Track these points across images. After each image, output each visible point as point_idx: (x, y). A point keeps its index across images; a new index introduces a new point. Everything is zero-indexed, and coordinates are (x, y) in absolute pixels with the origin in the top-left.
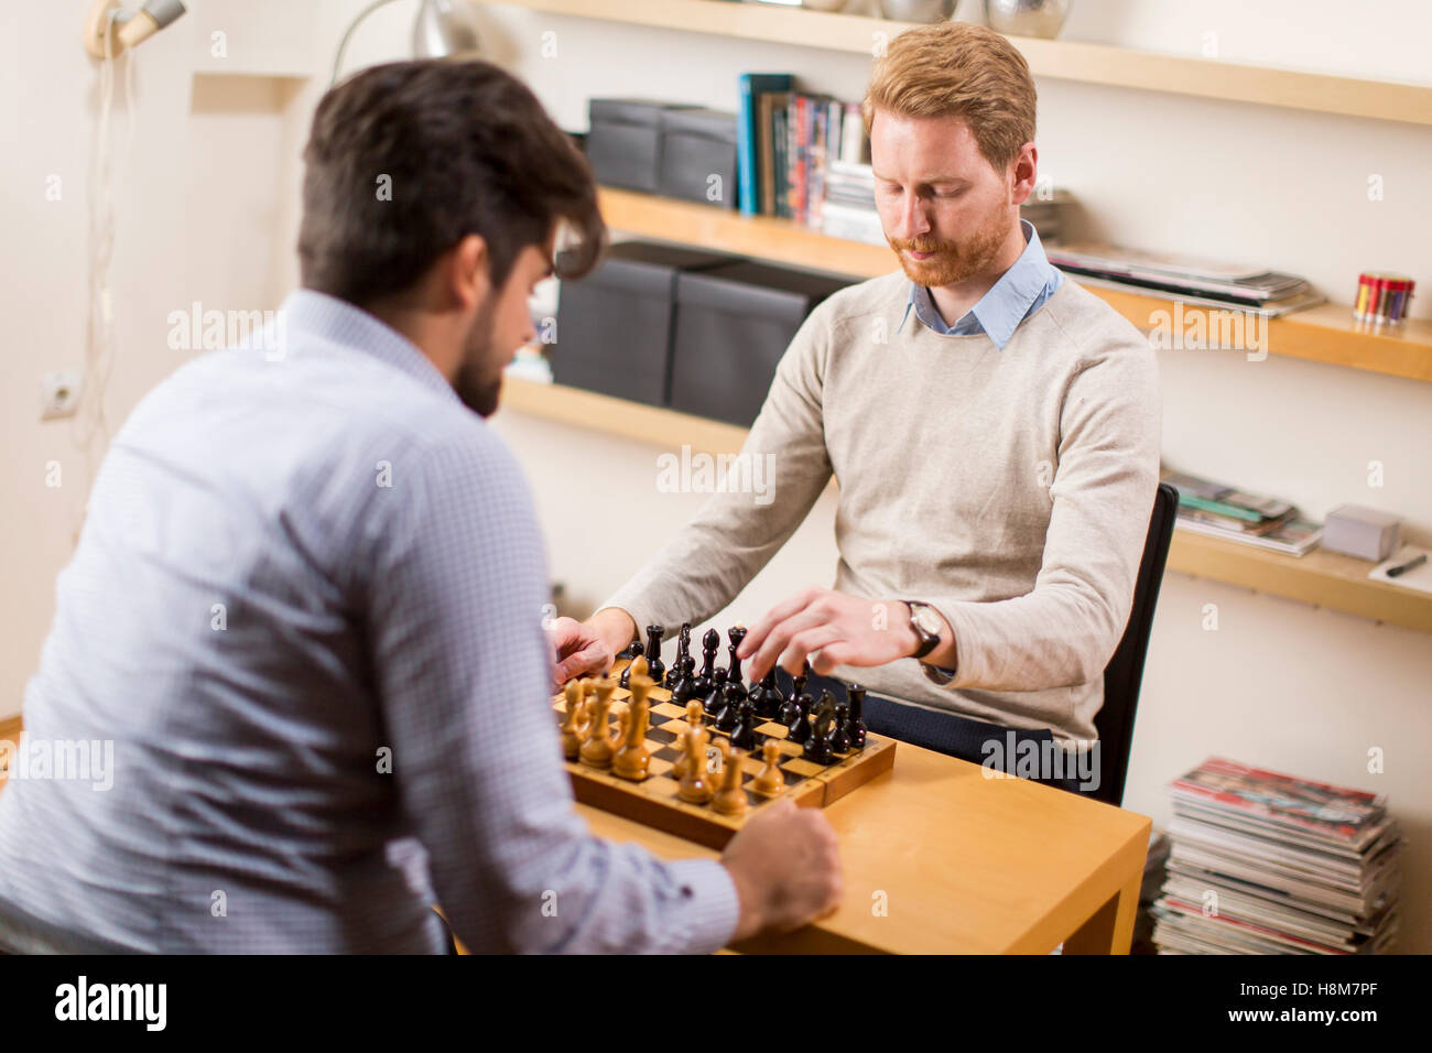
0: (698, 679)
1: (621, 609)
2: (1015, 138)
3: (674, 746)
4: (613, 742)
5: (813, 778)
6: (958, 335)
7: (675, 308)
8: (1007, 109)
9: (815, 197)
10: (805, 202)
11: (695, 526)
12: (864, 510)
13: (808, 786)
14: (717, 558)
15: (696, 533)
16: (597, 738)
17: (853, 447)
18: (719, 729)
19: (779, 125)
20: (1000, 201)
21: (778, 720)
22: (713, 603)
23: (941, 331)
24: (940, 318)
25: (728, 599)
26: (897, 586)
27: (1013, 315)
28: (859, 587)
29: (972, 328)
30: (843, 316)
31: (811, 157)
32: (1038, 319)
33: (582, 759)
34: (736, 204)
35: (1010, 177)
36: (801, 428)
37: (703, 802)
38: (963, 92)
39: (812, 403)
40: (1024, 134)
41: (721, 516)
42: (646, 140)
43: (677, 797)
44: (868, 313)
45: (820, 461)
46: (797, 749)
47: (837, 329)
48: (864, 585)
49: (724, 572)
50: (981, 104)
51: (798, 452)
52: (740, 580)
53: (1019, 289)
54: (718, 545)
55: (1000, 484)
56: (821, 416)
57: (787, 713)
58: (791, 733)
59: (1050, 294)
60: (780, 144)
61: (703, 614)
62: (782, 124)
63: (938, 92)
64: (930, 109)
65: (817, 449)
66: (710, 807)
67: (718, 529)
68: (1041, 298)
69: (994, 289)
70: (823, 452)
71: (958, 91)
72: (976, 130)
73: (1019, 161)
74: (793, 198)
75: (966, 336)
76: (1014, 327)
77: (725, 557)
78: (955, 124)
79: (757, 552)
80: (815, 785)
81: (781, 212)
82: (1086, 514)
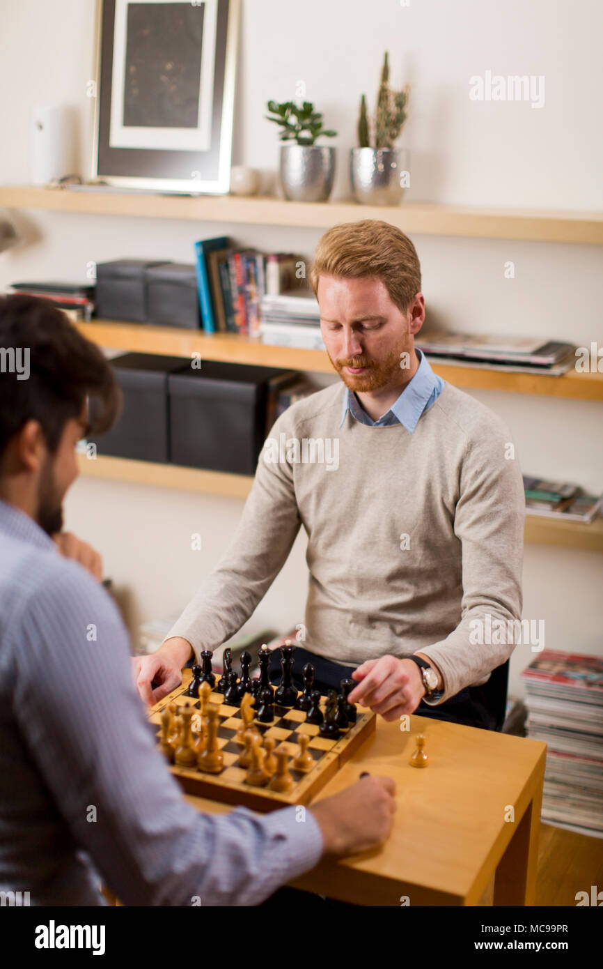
0: (240, 684)
1: (182, 638)
2: (411, 290)
3: (236, 739)
4: (196, 745)
5: (330, 751)
6: (381, 426)
7: (168, 398)
8: (405, 271)
9: (253, 318)
10: (246, 322)
11: (221, 571)
12: (329, 545)
13: (329, 758)
14: (237, 592)
15: (221, 576)
16: (186, 747)
17: (318, 504)
18: (261, 721)
19: (224, 273)
20: (404, 331)
21: (297, 708)
22: (238, 622)
23: (368, 424)
24: (366, 415)
25: (247, 617)
26: (355, 594)
27: (417, 410)
28: (327, 596)
29: (391, 420)
30: (300, 419)
31: (247, 292)
32: (433, 411)
33: (177, 762)
34: (201, 325)
35: (410, 316)
36: (280, 497)
37: (263, 784)
38: (379, 259)
39: (285, 480)
40: (416, 288)
41: (237, 563)
42: (135, 287)
43: (245, 782)
44: (316, 416)
45: (295, 517)
46: (315, 729)
47: (297, 430)
48: (331, 595)
49: (242, 601)
50: (389, 267)
51: (280, 513)
52: (253, 604)
53: (418, 392)
54: (237, 583)
55: (419, 522)
56: (293, 488)
57: (303, 702)
58: (308, 717)
59: (438, 394)
60: (226, 286)
61: (233, 631)
62: (226, 271)
63: (363, 259)
64: (358, 271)
65: (291, 510)
66: (269, 787)
67: (235, 572)
68: (433, 397)
69: (404, 395)
70: (296, 512)
71: (375, 258)
72: (387, 285)
73: (414, 305)
74: (238, 319)
75: (387, 426)
76: (418, 418)
77: (242, 591)
78: (374, 281)
79: (262, 584)
80: (333, 757)
81: (231, 329)
82: (491, 555)
